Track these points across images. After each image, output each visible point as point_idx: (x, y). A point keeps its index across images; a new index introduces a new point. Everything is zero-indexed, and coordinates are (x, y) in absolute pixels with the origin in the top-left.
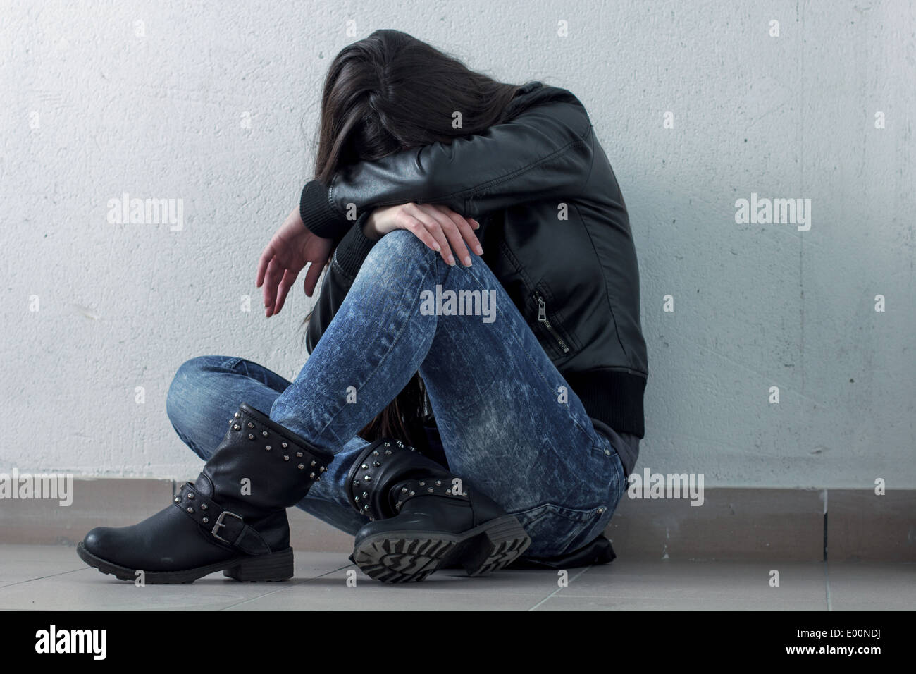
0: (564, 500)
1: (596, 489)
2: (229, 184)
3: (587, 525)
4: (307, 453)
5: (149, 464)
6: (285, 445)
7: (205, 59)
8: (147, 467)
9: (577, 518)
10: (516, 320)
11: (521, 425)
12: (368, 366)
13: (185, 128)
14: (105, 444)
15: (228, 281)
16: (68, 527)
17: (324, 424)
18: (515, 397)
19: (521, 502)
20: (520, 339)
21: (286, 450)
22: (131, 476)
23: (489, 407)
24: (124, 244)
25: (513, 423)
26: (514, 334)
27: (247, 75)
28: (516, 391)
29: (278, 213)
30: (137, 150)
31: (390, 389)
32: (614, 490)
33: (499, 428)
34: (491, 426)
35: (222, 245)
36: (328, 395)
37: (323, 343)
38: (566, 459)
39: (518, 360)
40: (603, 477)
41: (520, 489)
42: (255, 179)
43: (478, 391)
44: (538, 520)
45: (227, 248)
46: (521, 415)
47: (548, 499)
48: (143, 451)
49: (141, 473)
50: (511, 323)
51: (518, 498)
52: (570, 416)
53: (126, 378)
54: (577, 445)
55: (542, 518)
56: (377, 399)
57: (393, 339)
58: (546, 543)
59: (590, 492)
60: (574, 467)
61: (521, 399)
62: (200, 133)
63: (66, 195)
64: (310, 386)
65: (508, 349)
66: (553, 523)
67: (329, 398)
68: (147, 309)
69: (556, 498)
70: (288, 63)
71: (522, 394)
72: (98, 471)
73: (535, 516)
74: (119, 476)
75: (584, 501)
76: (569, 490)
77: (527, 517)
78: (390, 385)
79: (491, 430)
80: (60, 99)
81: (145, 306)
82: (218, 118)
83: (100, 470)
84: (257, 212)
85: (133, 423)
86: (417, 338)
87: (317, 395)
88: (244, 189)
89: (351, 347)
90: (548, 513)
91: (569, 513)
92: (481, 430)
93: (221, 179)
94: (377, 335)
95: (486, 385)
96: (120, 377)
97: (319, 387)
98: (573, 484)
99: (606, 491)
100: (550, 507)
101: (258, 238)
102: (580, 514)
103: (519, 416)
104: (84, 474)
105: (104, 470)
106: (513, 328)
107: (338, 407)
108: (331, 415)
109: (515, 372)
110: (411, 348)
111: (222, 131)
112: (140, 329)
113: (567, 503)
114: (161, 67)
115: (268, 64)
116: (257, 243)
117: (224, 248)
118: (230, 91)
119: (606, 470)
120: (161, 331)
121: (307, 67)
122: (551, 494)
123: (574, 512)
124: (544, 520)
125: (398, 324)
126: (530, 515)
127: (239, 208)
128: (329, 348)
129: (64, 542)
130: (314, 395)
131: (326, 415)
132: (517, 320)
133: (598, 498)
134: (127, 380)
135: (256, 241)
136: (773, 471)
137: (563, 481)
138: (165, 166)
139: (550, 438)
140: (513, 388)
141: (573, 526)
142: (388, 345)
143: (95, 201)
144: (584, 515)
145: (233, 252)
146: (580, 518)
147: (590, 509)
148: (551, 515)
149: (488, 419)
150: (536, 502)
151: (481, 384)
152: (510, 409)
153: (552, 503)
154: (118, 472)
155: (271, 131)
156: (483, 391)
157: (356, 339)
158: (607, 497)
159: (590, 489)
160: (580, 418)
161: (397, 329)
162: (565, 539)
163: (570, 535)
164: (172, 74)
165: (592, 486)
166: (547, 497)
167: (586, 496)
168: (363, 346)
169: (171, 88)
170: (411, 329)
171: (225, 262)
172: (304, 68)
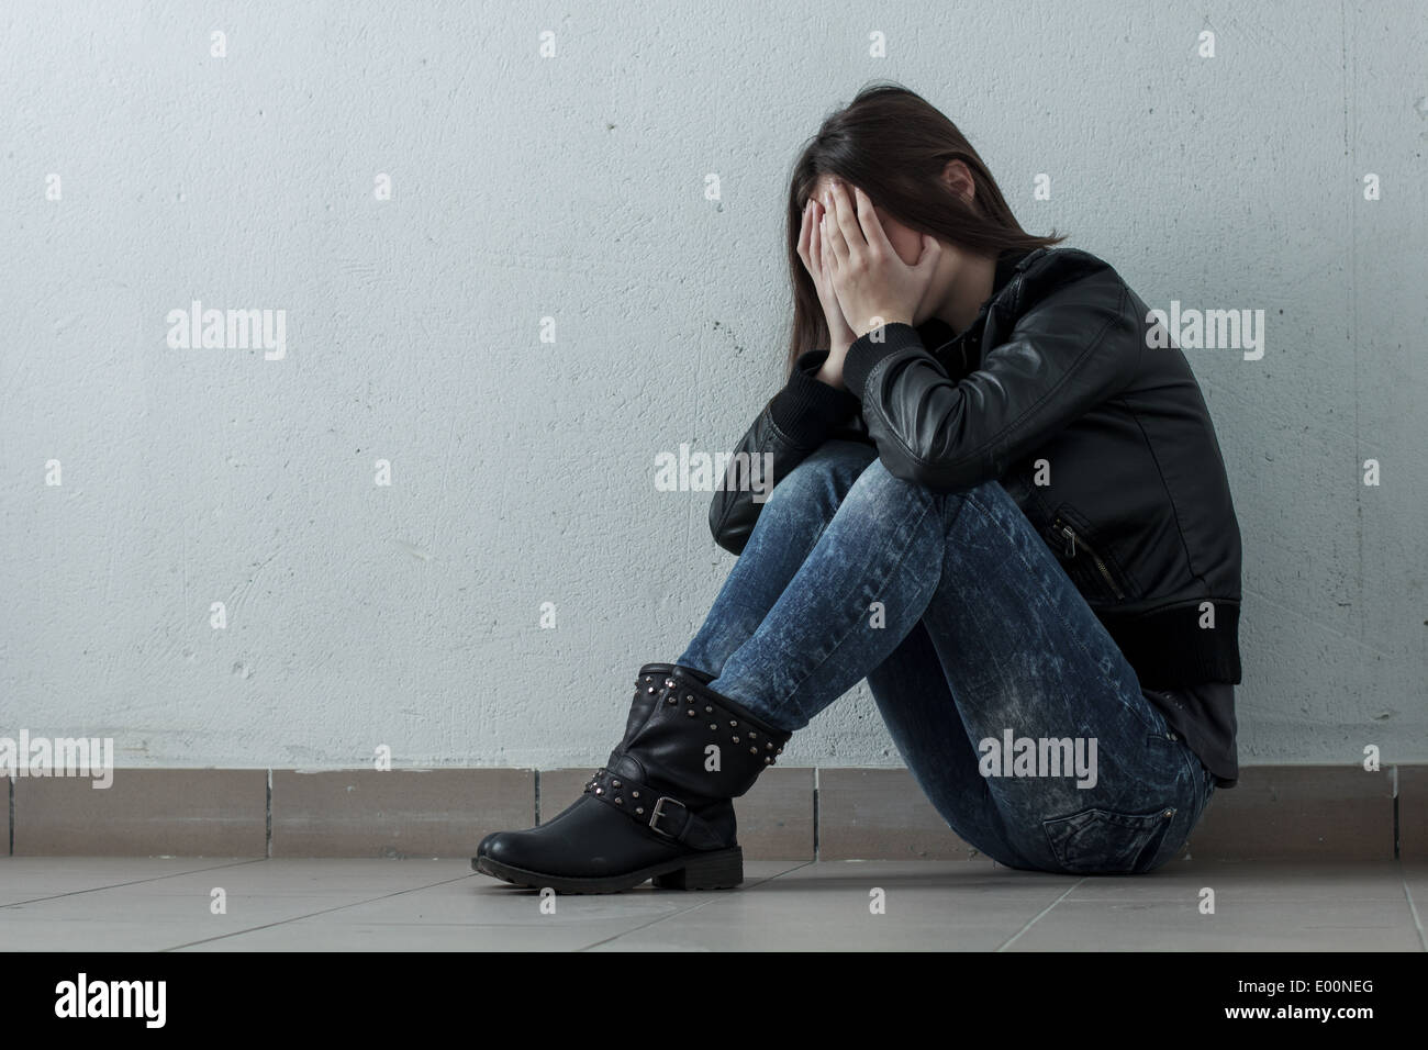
0: (1115, 804)
1: (1158, 787)
2: (601, 378)
3: (1154, 832)
4: (761, 733)
5: (502, 749)
6: (734, 723)
7: (566, 215)
8: (498, 753)
9: (1137, 825)
10: (1050, 576)
11: (1051, 708)
12: (845, 621)
13: (541, 305)
14: (443, 723)
15: (603, 506)
16: (396, 834)
17: (787, 693)
18: (1043, 673)
19: (1060, 806)
20: (1053, 601)
21: (736, 731)
22: (478, 765)
23: (1009, 685)
24: (462, 460)
25: (1040, 706)
26: (1045, 594)
27: (623, 235)
28: (1045, 666)
29: (666, 417)
30: (477, 337)
31: (872, 652)
32: (1185, 785)
33: (1024, 712)
34: (1014, 711)
35: (594, 460)
36: (793, 656)
37: (793, 587)
38: (1113, 753)
39: (1047, 627)
40: (1166, 770)
41: (1055, 790)
42: (636, 371)
43: (994, 665)
44: (1085, 829)
45: (600, 463)
46: (1051, 697)
47: (1093, 804)
48: (494, 732)
49: (492, 761)
50: (1042, 580)
51: (1055, 801)
52: (1120, 698)
53: (470, 637)
54: (1128, 734)
55: (1089, 827)
56: (855, 663)
57: (878, 588)
58: (1104, 856)
59: (1151, 791)
60: (1125, 762)
61: (1051, 677)
62: (561, 313)
63: (384, 396)
64: (772, 641)
65: (1035, 612)
66: (1106, 832)
67: (795, 660)
68: (495, 545)
69: (1104, 801)
70: (675, 220)
71: (1053, 670)
72: (434, 760)
73: (1081, 824)
74: (463, 765)
75: (1143, 803)
76: (1120, 792)
77: (1070, 825)
78: (873, 647)
79: (1014, 715)
80: (373, 271)
81: (492, 542)
82: (584, 292)
83: (437, 758)
84: (639, 416)
85: (481, 696)
86: (909, 587)
87: (781, 654)
88: (621, 385)
89: (826, 595)
90: (1096, 820)
91: (1124, 820)
92: (1001, 715)
93: (590, 373)
94: (859, 581)
95: (1005, 658)
96: (462, 636)
97: (783, 644)
98: (1124, 784)
99: (1173, 787)
100: (1097, 813)
101: (641, 450)
102: (1141, 821)
103: (1048, 698)
104: (415, 764)
105: (443, 758)
106: (1044, 586)
107: (805, 671)
108: (797, 681)
109: (1042, 642)
110: (901, 600)
111: (591, 309)
112: (487, 572)
113: (1120, 808)
114: (508, 226)
115: (650, 220)
116: (640, 456)
117: (597, 463)
118: (601, 257)
119: (1170, 761)
120: (514, 573)
121: (701, 223)
122: (1096, 796)
123: (1131, 818)
124: (1093, 828)
125: (886, 570)
126: (1073, 823)
127: (615, 410)
128: (800, 593)
129: (392, 854)
130: (777, 654)
131: (791, 682)
132: (1052, 575)
133: (1162, 799)
134: (471, 639)
135: (638, 454)
136: (1325, 743)
137: (1111, 781)
138: (515, 356)
139: (1092, 726)
140: (1041, 662)
141: (1134, 836)
142: (871, 595)
143: (423, 403)
144: (1146, 821)
145: (608, 469)
146: (1142, 823)
147: (1153, 813)
148: (1100, 824)
149: (1009, 700)
150: (1078, 806)
151: (999, 656)
152: (1037, 689)
153: (1099, 808)
154: (461, 760)
155: (655, 309)
156: (1001, 665)
157: (833, 584)
158: (1175, 796)
159: (1149, 788)
160: (1133, 700)
161: (885, 575)
162: (1128, 852)
163: (1133, 845)
164: (522, 234)
165: (1152, 784)
166: (1092, 800)
167: (1145, 797)
168: (842, 594)
169: (521, 255)
170: (902, 576)
171: (598, 481)
172: (697, 226)
